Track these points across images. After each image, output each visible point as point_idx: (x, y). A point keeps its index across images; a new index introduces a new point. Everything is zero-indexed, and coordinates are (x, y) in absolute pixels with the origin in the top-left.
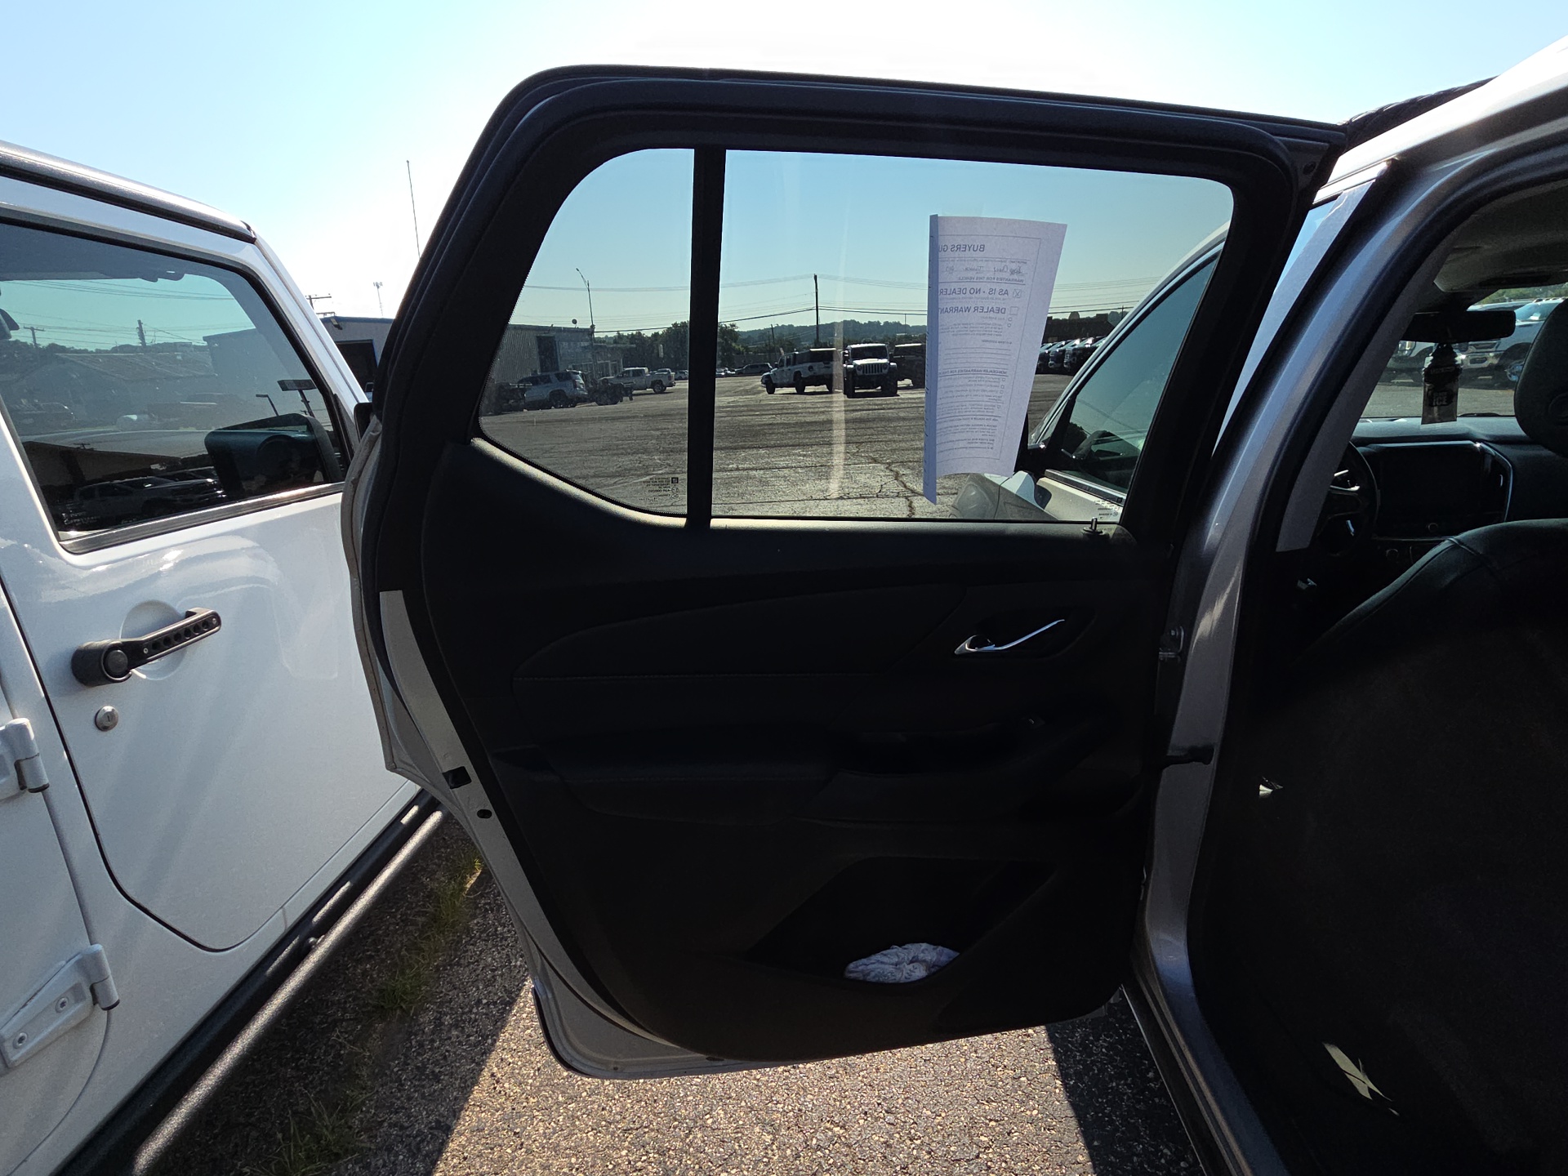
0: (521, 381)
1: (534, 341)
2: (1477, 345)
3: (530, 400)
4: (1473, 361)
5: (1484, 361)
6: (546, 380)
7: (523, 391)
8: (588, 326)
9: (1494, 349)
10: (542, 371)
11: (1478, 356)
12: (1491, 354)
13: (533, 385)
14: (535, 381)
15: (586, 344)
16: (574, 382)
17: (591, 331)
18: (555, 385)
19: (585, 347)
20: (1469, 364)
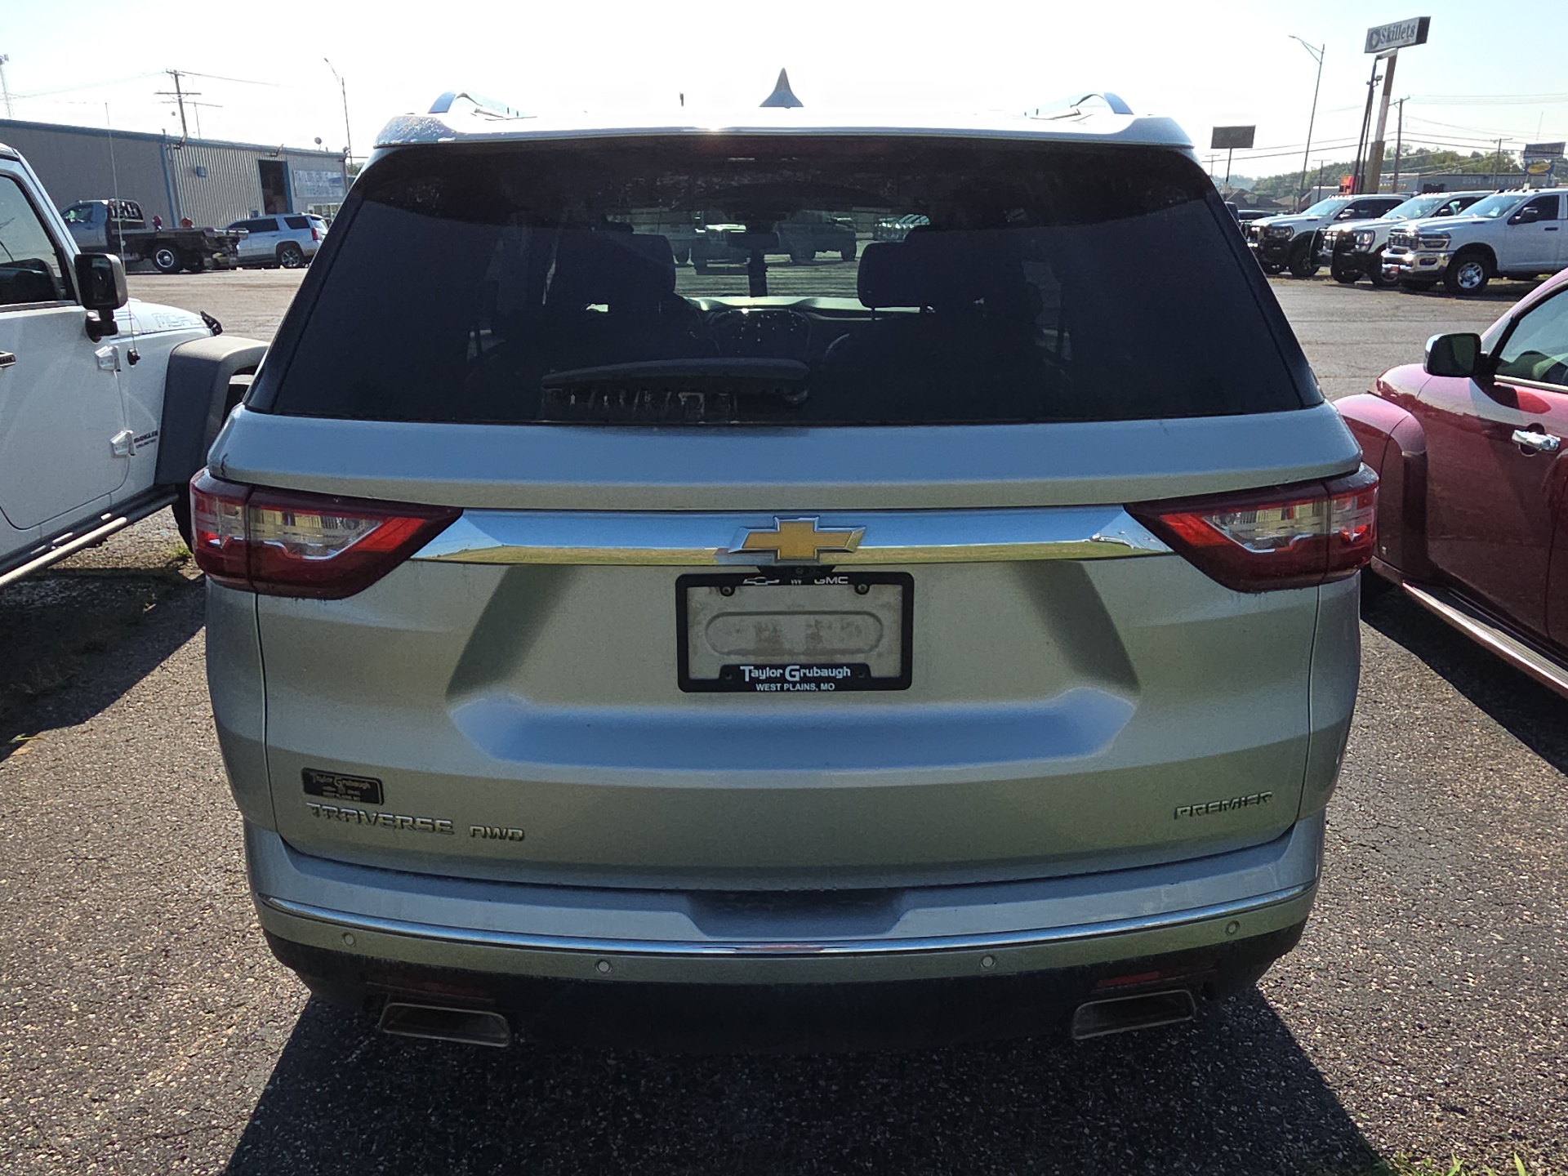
0: (232, 227)
1: (256, 169)
2: (1428, 242)
3: (246, 254)
4: (1423, 262)
5: (1433, 263)
6: (270, 226)
7: (235, 240)
8: (341, 151)
9: (1443, 249)
10: (267, 212)
11: (1426, 256)
12: (1442, 255)
13: (250, 232)
14: (255, 226)
15: (336, 175)
16: (314, 232)
17: (341, 158)
18: (286, 234)
19: (334, 181)
20: (1419, 266)
